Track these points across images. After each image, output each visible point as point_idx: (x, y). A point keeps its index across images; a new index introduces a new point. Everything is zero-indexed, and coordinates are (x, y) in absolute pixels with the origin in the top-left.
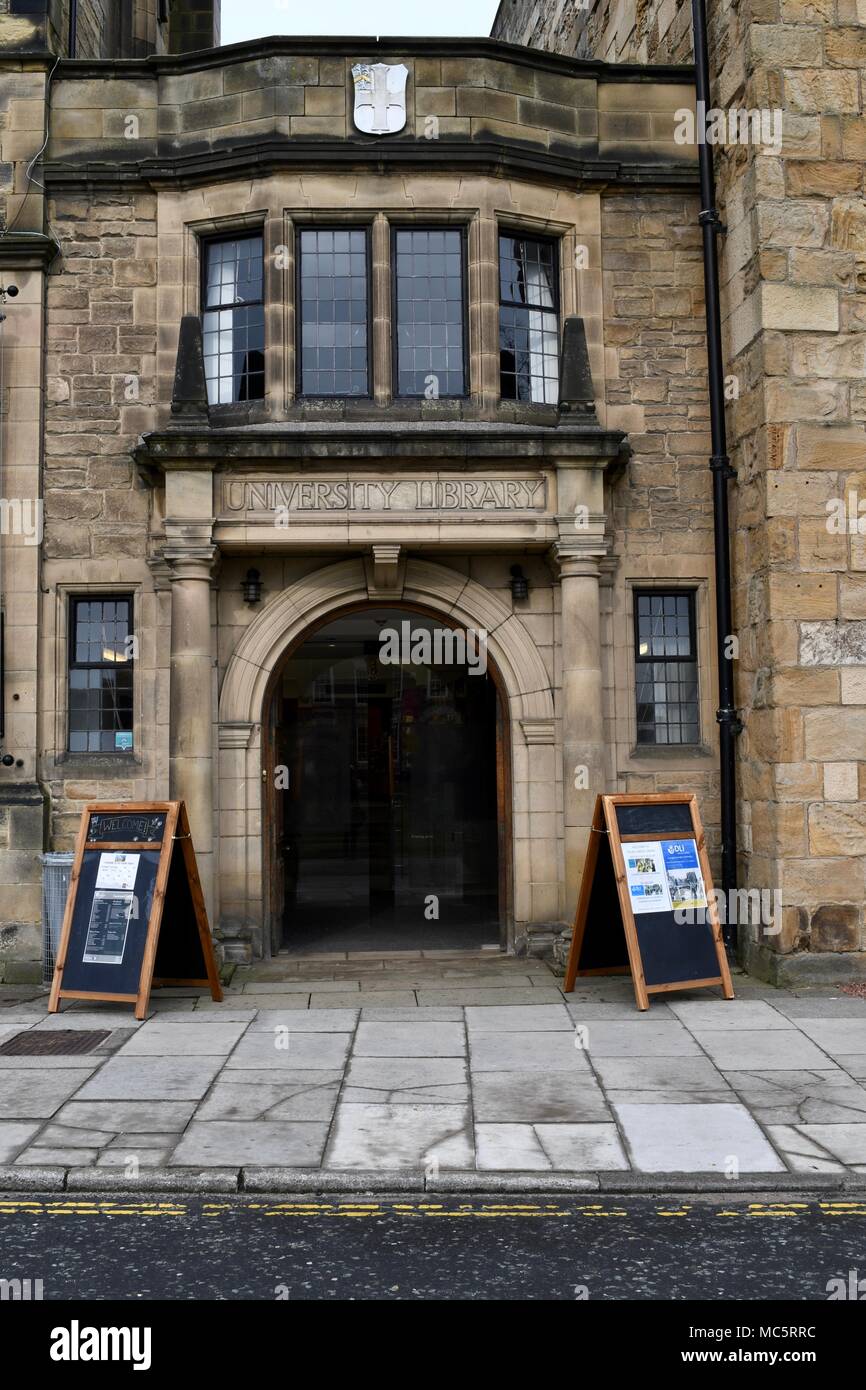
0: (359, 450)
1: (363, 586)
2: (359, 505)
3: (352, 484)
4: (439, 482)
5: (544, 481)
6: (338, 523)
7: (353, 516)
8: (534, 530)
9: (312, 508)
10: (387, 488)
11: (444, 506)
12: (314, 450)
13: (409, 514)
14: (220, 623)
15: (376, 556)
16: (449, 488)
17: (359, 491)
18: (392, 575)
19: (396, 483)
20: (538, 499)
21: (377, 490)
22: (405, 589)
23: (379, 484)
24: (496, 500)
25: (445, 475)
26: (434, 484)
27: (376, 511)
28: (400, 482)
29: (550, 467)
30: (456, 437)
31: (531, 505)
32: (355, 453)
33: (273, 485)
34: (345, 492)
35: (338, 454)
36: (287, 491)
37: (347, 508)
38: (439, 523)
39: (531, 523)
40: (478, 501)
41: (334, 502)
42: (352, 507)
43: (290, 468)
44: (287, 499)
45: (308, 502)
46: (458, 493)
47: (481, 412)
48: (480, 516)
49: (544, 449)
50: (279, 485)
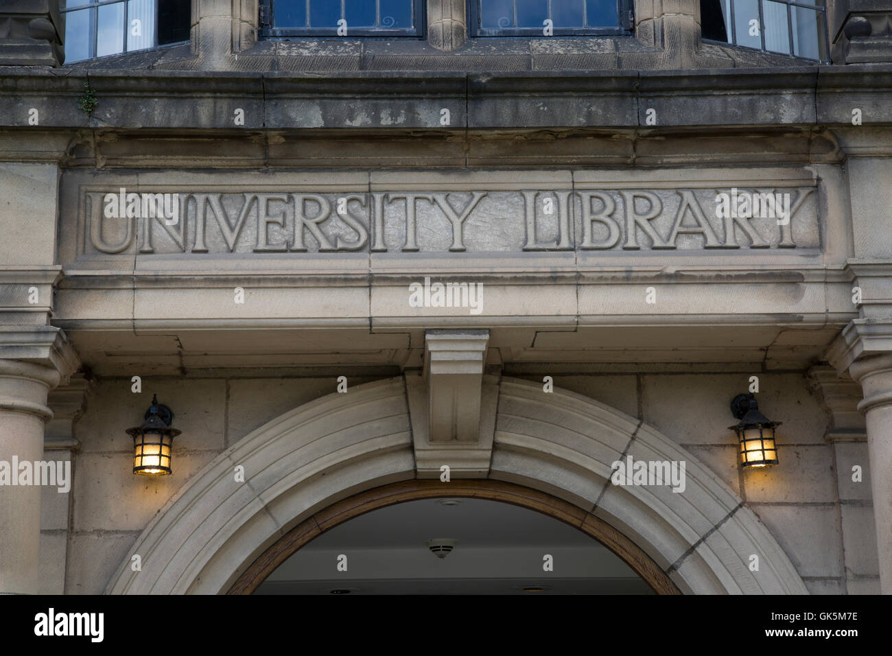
0: (394, 115)
1: (403, 440)
2: (395, 244)
3: (378, 197)
4: (574, 192)
5: (816, 189)
6: (345, 281)
7: (380, 265)
8: (797, 296)
9: (289, 249)
10: (458, 205)
11: (586, 244)
12: (293, 115)
13: (508, 261)
14: (77, 527)
15: (434, 357)
16: (597, 204)
17: (394, 212)
18: (470, 405)
19: (478, 195)
20: (805, 230)
21: (435, 210)
22: (496, 447)
23: (440, 198)
24: (705, 228)
25: (588, 178)
26: (563, 197)
27: (433, 256)
28: (487, 193)
29: (831, 156)
30: (614, 84)
31: (787, 241)
32: (386, 121)
33: (200, 199)
34: (363, 214)
35: (348, 123)
36: (233, 213)
37: (368, 247)
38: (578, 281)
39: (791, 279)
40: (664, 232)
41: (337, 237)
42: (379, 246)
43: (239, 160)
44: (232, 229)
45: (278, 237)
46: (619, 215)
47: (661, 56)
48: (671, 264)
49: (817, 110)
50: (214, 199)
